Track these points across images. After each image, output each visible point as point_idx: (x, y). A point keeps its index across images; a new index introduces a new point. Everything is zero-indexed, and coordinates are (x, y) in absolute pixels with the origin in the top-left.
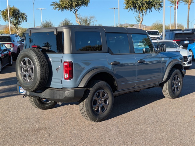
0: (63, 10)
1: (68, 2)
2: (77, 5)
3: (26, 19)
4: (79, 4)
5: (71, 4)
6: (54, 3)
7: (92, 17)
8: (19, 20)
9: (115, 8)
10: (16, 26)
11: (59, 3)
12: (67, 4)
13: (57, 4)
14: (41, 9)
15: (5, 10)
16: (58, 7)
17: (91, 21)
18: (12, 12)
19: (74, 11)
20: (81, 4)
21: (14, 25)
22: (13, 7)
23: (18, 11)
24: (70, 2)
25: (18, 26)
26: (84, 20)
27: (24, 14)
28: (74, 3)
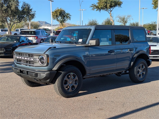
0: (100, 11)
1: (103, 4)
2: (111, 7)
3: (70, 18)
4: (113, 5)
5: (106, 5)
6: (93, 5)
7: (129, 16)
8: (64, 19)
9: (143, 8)
10: (61, 24)
11: (97, 5)
12: (103, 6)
13: (95, 6)
14: (82, 10)
15: (54, 11)
16: (96, 8)
17: (128, 20)
18: (59, 12)
19: (109, 11)
20: (114, 5)
21: (61, 22)
22: (61, 9)
23: (64, 12)
24: (105, 4)
25: (64, 24)
26: (122, 18)
27: (68, 14)
28: (108, 4)
